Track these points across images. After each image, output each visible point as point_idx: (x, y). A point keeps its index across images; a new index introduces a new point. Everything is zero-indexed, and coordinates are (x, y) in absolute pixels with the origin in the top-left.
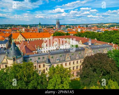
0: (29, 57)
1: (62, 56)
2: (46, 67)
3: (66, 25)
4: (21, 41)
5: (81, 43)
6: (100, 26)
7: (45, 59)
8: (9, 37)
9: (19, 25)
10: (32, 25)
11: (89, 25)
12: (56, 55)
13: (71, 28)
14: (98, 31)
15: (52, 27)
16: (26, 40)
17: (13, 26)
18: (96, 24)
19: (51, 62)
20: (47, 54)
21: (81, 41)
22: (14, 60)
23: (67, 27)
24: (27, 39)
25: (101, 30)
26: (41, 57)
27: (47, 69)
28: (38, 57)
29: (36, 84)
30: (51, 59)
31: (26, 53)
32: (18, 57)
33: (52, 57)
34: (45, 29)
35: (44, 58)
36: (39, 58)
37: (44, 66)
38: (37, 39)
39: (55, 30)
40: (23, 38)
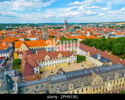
4: (24, 50)
5: (89, 55)
6: (112, 26)
9: (26, 25)
11: (100, 24)
14: (110, 35)
15: (60, 28)
21: (89, 53)
23: (76, 28)
25: (113, 33)
33: (52, 87)
38: (41, 47)
39: (62, 31)
40: (26, 47)
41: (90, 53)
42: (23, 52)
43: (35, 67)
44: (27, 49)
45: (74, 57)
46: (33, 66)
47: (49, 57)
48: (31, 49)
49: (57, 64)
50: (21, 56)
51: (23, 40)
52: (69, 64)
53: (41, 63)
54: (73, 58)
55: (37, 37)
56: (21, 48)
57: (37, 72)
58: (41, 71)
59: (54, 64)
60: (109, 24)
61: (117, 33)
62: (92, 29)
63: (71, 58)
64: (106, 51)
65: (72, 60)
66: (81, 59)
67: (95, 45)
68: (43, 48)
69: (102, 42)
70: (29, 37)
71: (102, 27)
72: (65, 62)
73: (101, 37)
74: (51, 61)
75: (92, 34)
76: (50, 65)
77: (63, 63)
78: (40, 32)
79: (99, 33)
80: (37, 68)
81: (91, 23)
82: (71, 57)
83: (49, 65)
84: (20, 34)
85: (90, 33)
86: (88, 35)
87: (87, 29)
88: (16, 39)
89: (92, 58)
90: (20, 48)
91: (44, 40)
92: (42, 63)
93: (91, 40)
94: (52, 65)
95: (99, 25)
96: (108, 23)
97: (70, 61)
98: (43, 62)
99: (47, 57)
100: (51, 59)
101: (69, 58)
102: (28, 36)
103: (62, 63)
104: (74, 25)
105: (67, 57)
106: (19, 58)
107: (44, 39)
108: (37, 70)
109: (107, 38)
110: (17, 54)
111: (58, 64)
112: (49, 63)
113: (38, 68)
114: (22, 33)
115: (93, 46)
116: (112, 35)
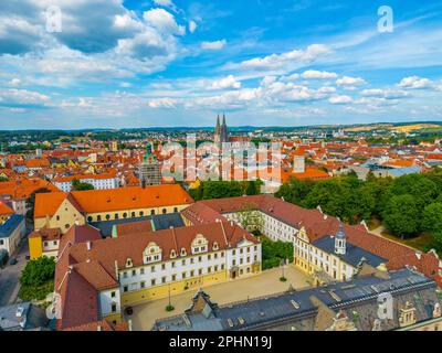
5: (306, 238)
6: (377, 138)
9: (81, 134)
10: (128, 131)
11: (336, 129)
14: (373, 167)
16: (90, 218)
18: (362, 129)
21: (303, 229)
25: (382, 160)
38: (133, 214)
40: (77, 213)
41: (309, 232)
42: (65, 231)
43: (107, 289)
44: (81, 221)
45: (252, 248)
46: (96, 283)
47: (158, 251)
48: (95, 219)
49: (188, 275)
50: (57, 247)
51: (66, 187)
52: (234, 275)
53: (130, 272)
54: (248, 250)
55: (120, 177)
56: (58, 218)
57: (114, 308)
58: (129, 304)
59: (179, 277)
60: (366, 132)
61: (394, 161)
62: (312, 147)
63: (241, 251)
64: (363, 222)
65: (245, 260)
66: (278, 256)
67: (324, 202)
68: (137, 215)
69: (347, 193)
70: (90, 176)
71: (345, 140)
72: (219, 268)
73: (343, 175)
74: (168, 264)
75: (313, 163)
76: (164, 280)
77: (212, 270)
78: (131, 160)
79: (335, 159)
80: (113, 295)
81: (308, 128)
82: (240, 246)
83: (159, 282)
84: (59, 166)
85: (306, 161)
86: (299, 166)
87: (294, 148)
88: (44, 183)
89: (314, 249)
90: (55, 217)
91: (144, 187)
92: (134, 272)
93: (310, 184)
94: (169, 279)
95: (335, 135)
96: (361, 125)
97: (238, 262)
98: (138, 270)
99: (153, 250)
100: (165, 258)
101: (234, 253)
102: (87, 172)
103: (209, 269)
104: (250, 134)
105: (226, 248)
106: (49, 255)
107: (144, 182)
108: (114, 300)
109: (362, 177)
110: (40, 239)
111: (192, 273)
112: (159, 273)
113: (117, 292)
114: (66, 162)
115: (319, 207)
116: (381, 167)
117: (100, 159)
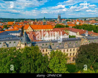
0: (36, 43)
1: (61, 44)
2: (48, 51)
3: (66, 18)
4: (30, 31)
5: (79, 34)
7: (48, 46)
8: (22, 28)
9: (29, 19)
10: (38, 19)
12: (56, 43)
13: (71, 22)
15: (54, 21)
17: (25, 20)
19: (52, 48)
20: (50, 42)
21: (78, 32)
22: (25, 44)
24: (35, 30)
26: (45, 44)
27: (49, 53)
28: (42, 43)
29: (40, 62)
30: (52, 45)
31: (34, 40)
32: (28, 42)
33: (53, 44)
34: (49, 22)
35: (46, 44)
36: (43, 45)
37: (47, 51)
39: (56, 23)
42: (29, 32)
44: (32, 30)
45: (67, 36)
54: (66, 36)
62: (81, 21)
63: (65, 36)
90: (27, 30)
91: (44, 25)
95: (87, 19)
101: (63, 36)
115: (82, 29)
117: (33, 23)
